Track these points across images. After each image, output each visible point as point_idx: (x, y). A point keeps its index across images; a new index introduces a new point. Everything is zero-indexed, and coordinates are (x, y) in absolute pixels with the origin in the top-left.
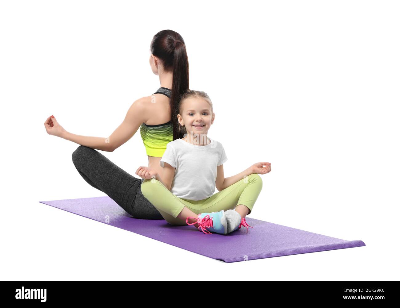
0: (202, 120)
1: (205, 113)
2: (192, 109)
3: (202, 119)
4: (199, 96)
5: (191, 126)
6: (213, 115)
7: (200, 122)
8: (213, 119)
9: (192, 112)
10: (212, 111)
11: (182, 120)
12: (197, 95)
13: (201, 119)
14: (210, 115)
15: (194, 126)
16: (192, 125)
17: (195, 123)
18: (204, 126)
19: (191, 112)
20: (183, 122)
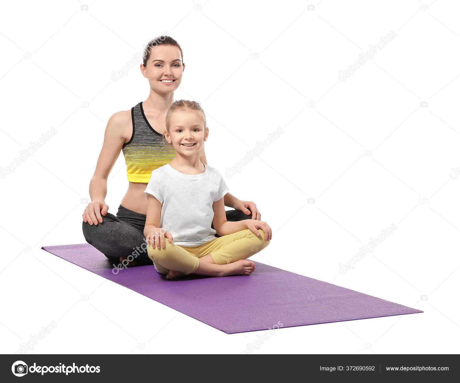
0: (192, 138)
1: (195, 129)
2: (179, 125)
3: (193, 136)
4: (188, 108)
5: (178, 145)
6: (207, 130)
7: (189, 141)
8: (206, 135)
9: (180, 128)
10: (205, 126)
11: (169, 137)
12: (186, 107)
13: (190, 137)
14: (202, 130)
15: (183, 144)
16: (180, 144)
17: (184, 142)
18: (195, 144)
19: (178, 128)
20: (170, 139)
